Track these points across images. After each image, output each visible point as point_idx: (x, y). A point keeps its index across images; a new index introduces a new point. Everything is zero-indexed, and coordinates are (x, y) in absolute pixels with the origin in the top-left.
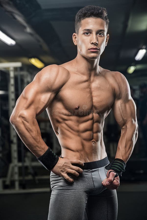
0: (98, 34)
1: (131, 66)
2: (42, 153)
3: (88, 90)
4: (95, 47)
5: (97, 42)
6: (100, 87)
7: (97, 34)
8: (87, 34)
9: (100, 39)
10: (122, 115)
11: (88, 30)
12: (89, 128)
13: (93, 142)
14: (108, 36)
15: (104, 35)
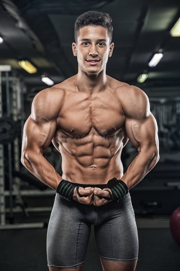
0: (99, 44)
1: (142, 73)
5: (97, 54)
7: (96, 44)
11: (86, 40)
14: (113, 45)
15: (105, 45)
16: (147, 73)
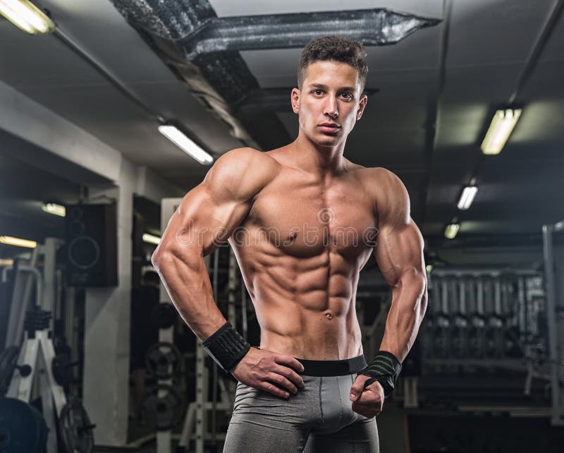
0: (341, 96)
2: (211, 331)
3: (319, 202)
4: (331, 122)
5: (336, 113)
6: (344, 197)
7: (337, 95)
8: (319, 93)
9: (344, 106)
10: (391, 257)
11: (319, 86)
12: (319, 283)
13: (328, 315)
14: (365, 99)
15: (353, 97)
16: (458, 223)
